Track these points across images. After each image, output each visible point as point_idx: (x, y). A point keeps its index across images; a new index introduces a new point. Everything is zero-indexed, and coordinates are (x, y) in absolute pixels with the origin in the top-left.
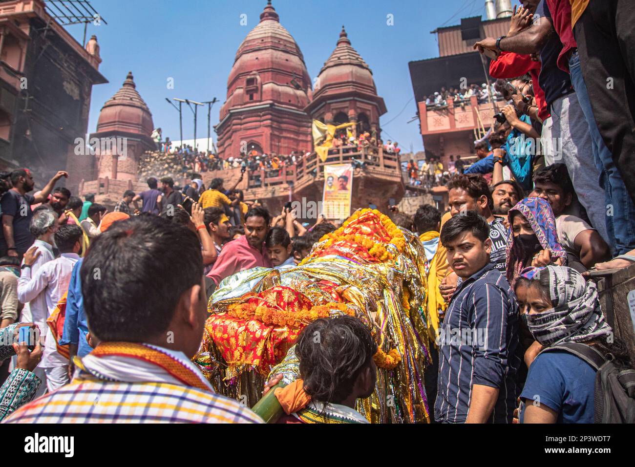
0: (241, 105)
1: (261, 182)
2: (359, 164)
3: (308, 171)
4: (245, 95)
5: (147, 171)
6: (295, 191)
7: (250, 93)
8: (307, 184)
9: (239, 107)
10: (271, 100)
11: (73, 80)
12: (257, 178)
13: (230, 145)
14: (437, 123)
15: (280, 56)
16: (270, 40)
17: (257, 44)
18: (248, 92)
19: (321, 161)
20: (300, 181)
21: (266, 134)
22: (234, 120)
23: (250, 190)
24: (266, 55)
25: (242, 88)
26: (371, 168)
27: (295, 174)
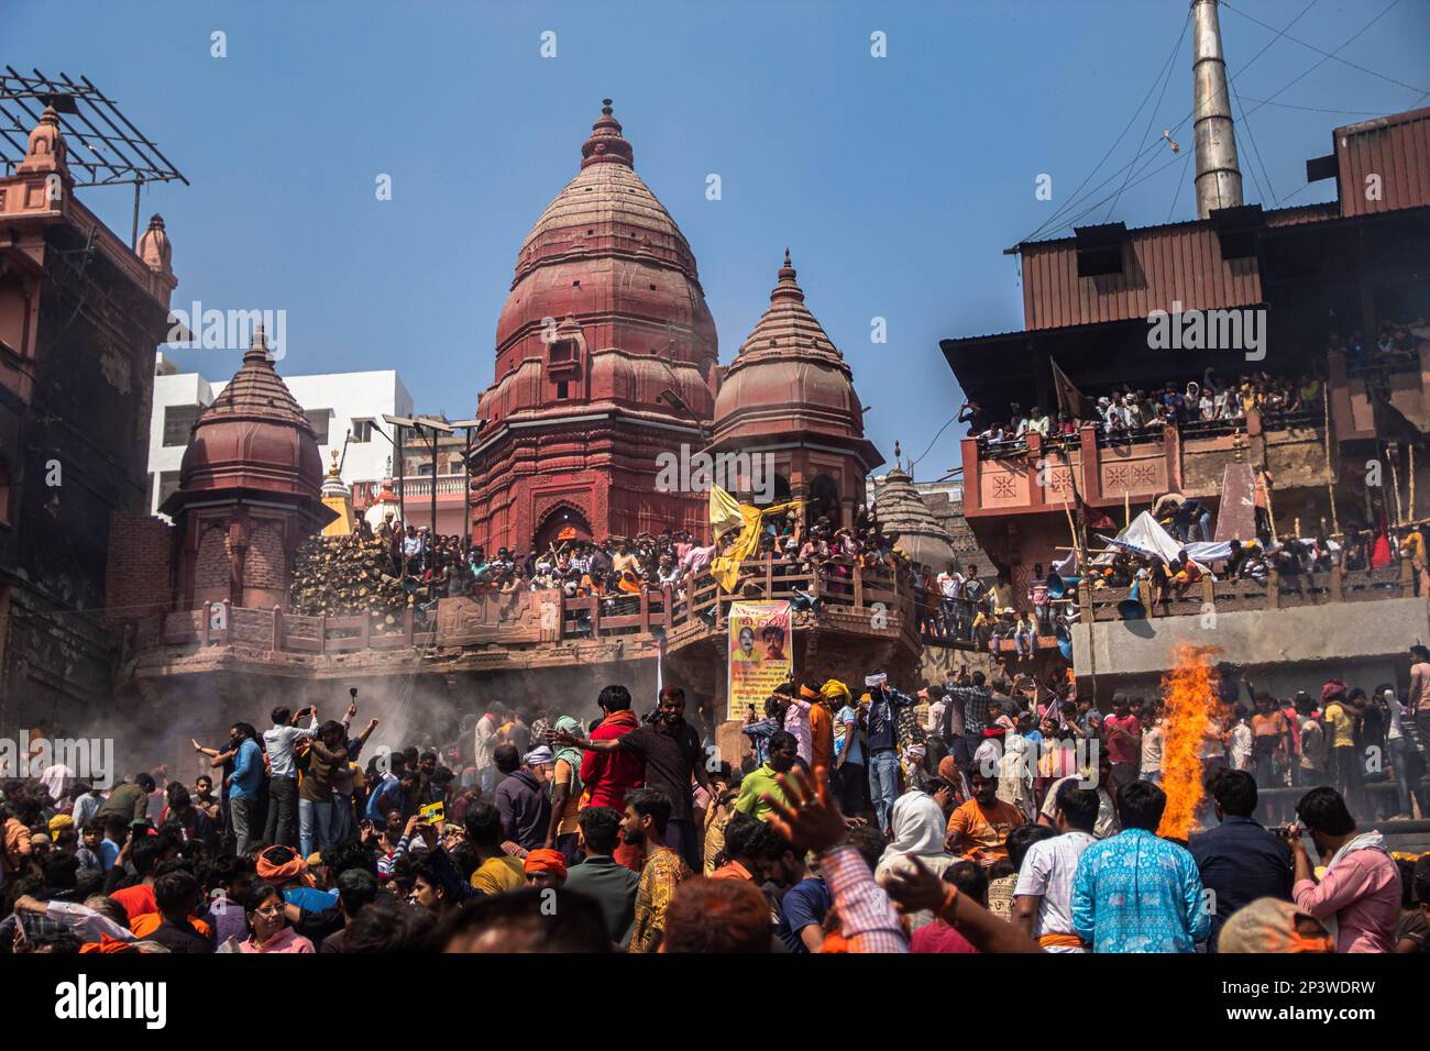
0: (536, 408)
1: (592, 625)
2: (807, 600)
3: (696, 608)
4: (546, 381)
5: (316, 585)
6: (668, 651)
7: (560, 379)
8: (695, 638)
9: (531, 414)
10: (613, 400)
11: (118, 347)
12: (581, 615)
13: (507, 506)
14: (1004, 491)
15: (636, 274)
16: (609, 232)
17: (575, 243)
18: (553, 376)
19: (724, 593)
20: (679, 629)
21: (600, 488)
22: (517, 446)
23: (565, 643)
24: (599, 274)
25: (539, 361)
26: (833, 610)
27: (668, 610)
